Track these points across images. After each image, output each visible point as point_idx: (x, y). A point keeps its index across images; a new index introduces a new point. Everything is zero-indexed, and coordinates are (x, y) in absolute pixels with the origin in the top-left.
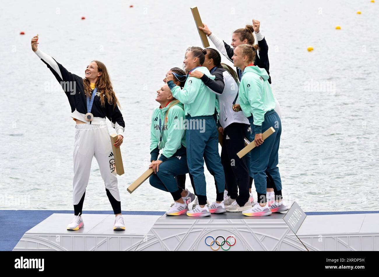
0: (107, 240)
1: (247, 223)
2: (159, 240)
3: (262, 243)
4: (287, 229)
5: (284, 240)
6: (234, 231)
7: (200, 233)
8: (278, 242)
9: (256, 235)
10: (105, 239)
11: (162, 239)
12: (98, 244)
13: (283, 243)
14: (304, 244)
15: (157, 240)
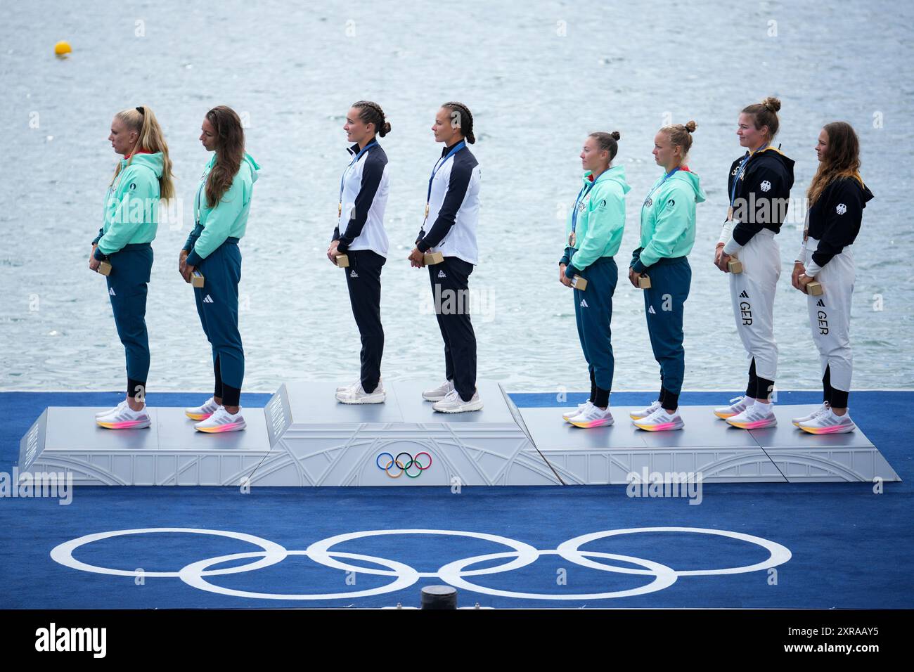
0: (197, 461)
1: (453, 429)
2: (293, 458)
3: (478, 464)
4: (522, 441)
5: (518, 458)
6: (430, 444)
7: (368, 446)
8: (506, 463)
9: (469, 451)
10: (195, 458)
11: (299, 458)
12: (180, 469)
13: (515, 465)
14: (553, 467)
15: (290, 459)
